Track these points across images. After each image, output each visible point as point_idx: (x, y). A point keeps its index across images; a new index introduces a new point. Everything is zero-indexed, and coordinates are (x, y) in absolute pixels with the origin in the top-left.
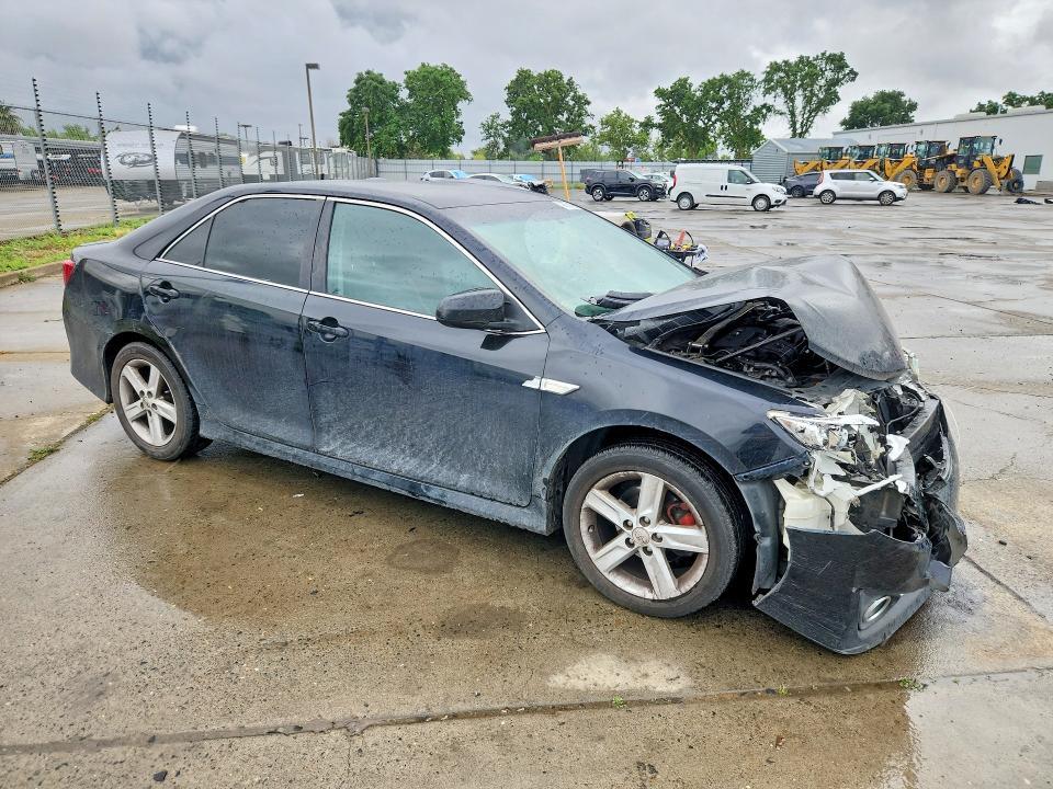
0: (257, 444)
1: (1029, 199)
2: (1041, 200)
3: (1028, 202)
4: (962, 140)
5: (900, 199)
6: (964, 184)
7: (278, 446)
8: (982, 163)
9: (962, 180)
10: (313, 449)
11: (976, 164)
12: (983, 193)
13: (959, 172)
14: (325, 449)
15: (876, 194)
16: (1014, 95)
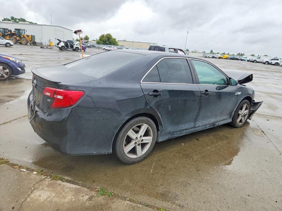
0: (179, 134)
1: (44, 47)
2: (46, 48)
3: (44, 48)
4: (16, 29)
5: (12, 45)
6: (20, 42)
7: (185, 131)
8: (24, 36)
9: (19, 40)
10: (195, 127)
11: (22, 37)
12: (26, 44)
13: (18, 38)
14: (197, 125)
15: (4, 43)
16: (13, 17)
